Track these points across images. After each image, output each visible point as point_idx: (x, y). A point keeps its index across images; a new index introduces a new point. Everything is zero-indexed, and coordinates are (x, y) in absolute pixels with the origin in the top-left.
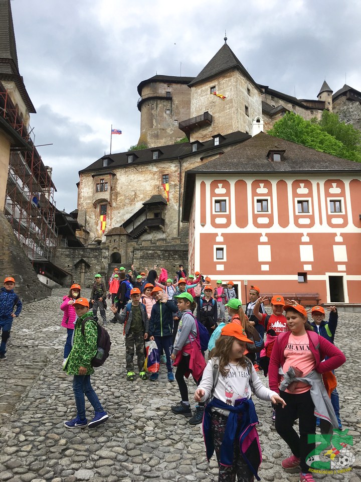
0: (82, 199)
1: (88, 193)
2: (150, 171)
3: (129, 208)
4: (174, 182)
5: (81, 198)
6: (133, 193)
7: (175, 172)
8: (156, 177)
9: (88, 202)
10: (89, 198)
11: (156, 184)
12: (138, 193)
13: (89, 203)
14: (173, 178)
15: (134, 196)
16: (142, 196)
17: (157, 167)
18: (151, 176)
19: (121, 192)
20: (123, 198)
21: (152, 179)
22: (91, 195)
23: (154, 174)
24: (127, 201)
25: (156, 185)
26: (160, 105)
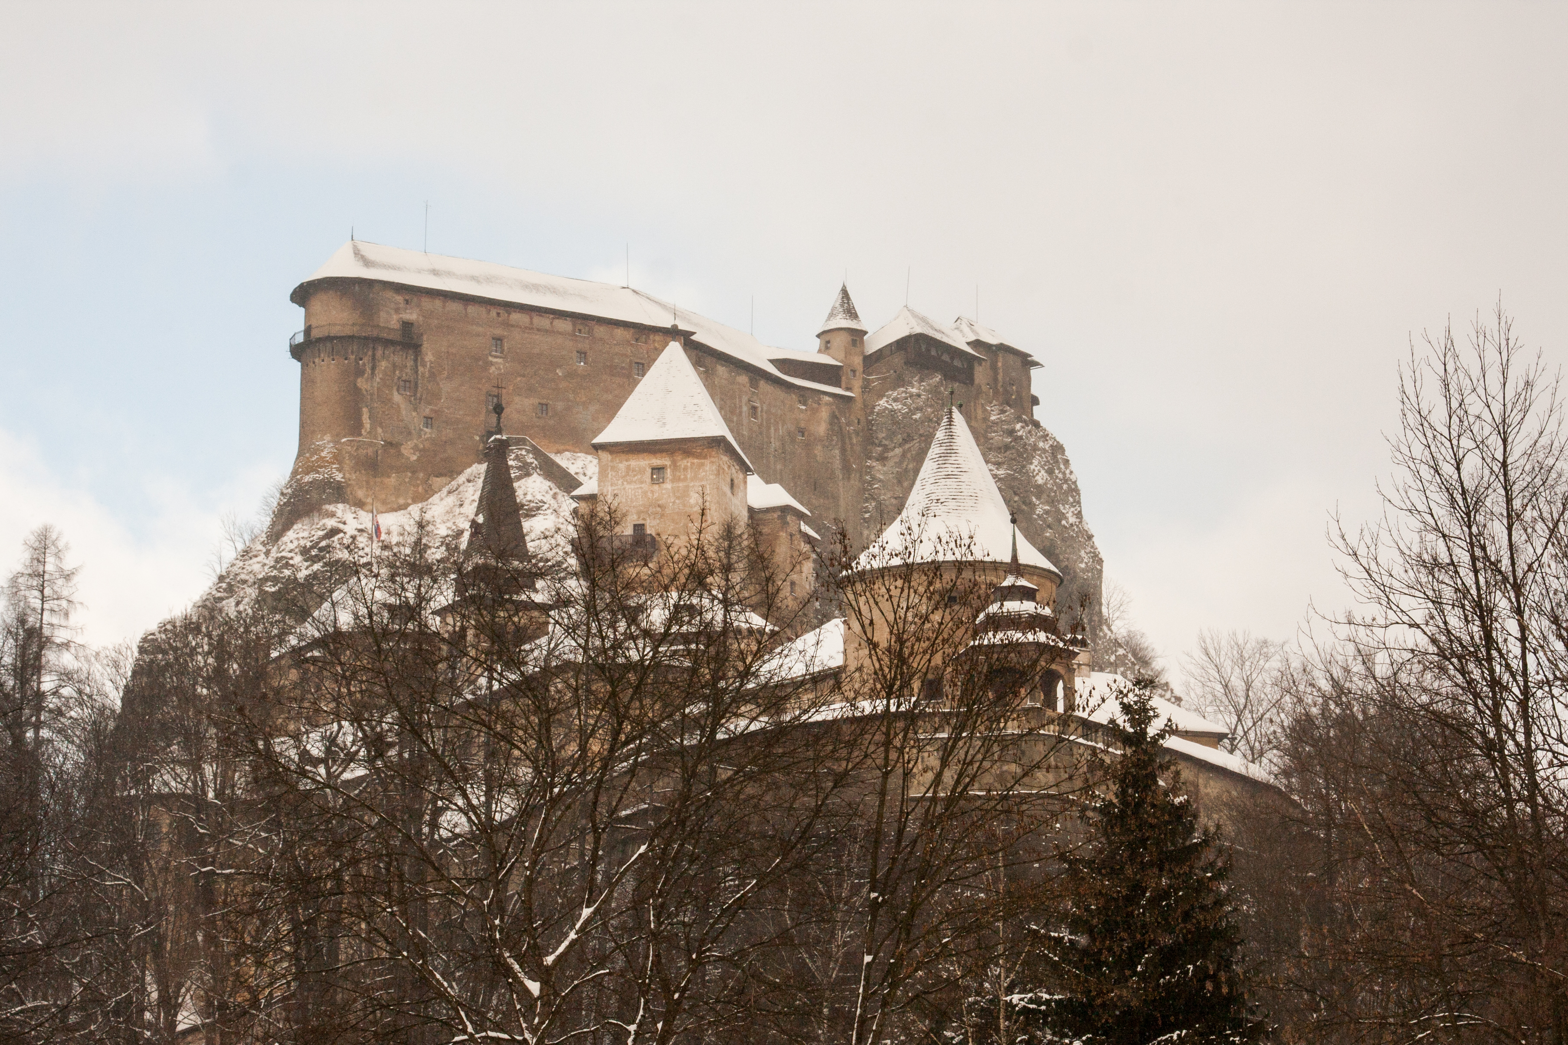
26: (384, 364)
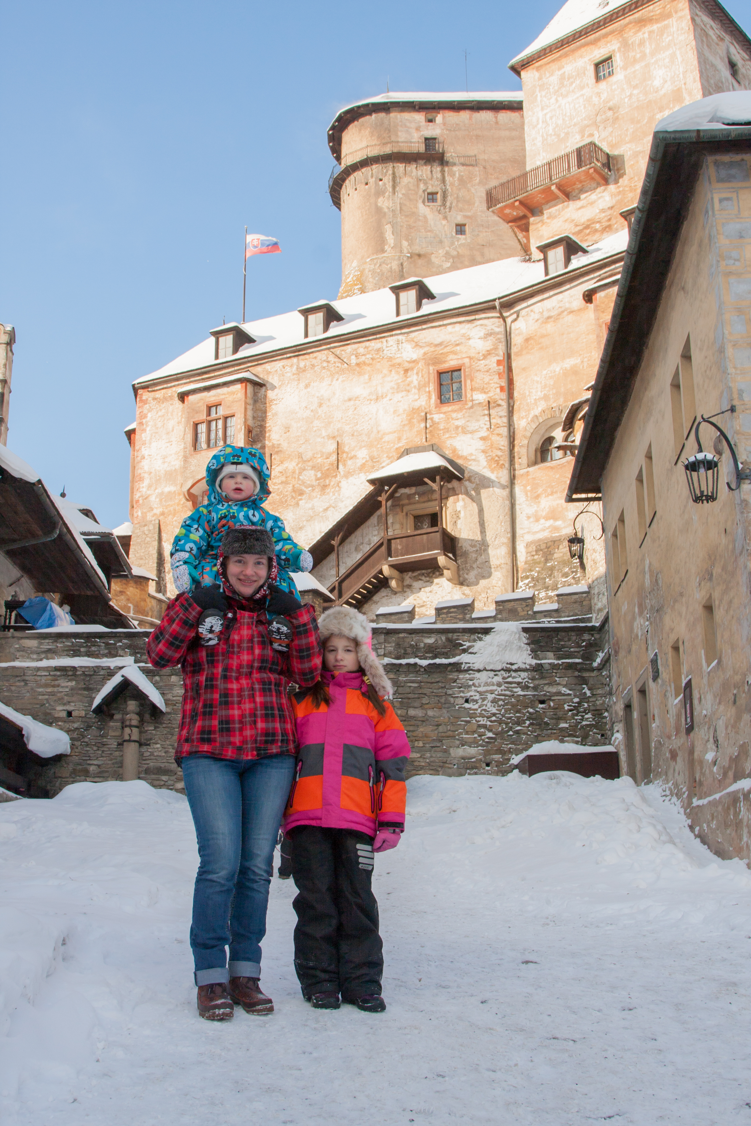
0: (146, 482)
1: (164, 458)
2: (390, 359)
3: (319, 502)
4: (483, 391)
5: (141, 479)
6: (332, 447)
7: (485, 357)
8: (414, 378)
9: (167, 489)
10: (170, 476)
11: (417, 404)
12: (349, 444)
13: (170, 496)
14: (481, 378)
15: (334, 457)
16: (363, 454)
17: (417, 345)
18: (395, 377)
19: (285, 445)
20: (291, 465)
21: (398, 389)
22: (177, 463)
23: (406, 371)
24: (309, 476)
25: (414, 411)
26: (405, 180)
